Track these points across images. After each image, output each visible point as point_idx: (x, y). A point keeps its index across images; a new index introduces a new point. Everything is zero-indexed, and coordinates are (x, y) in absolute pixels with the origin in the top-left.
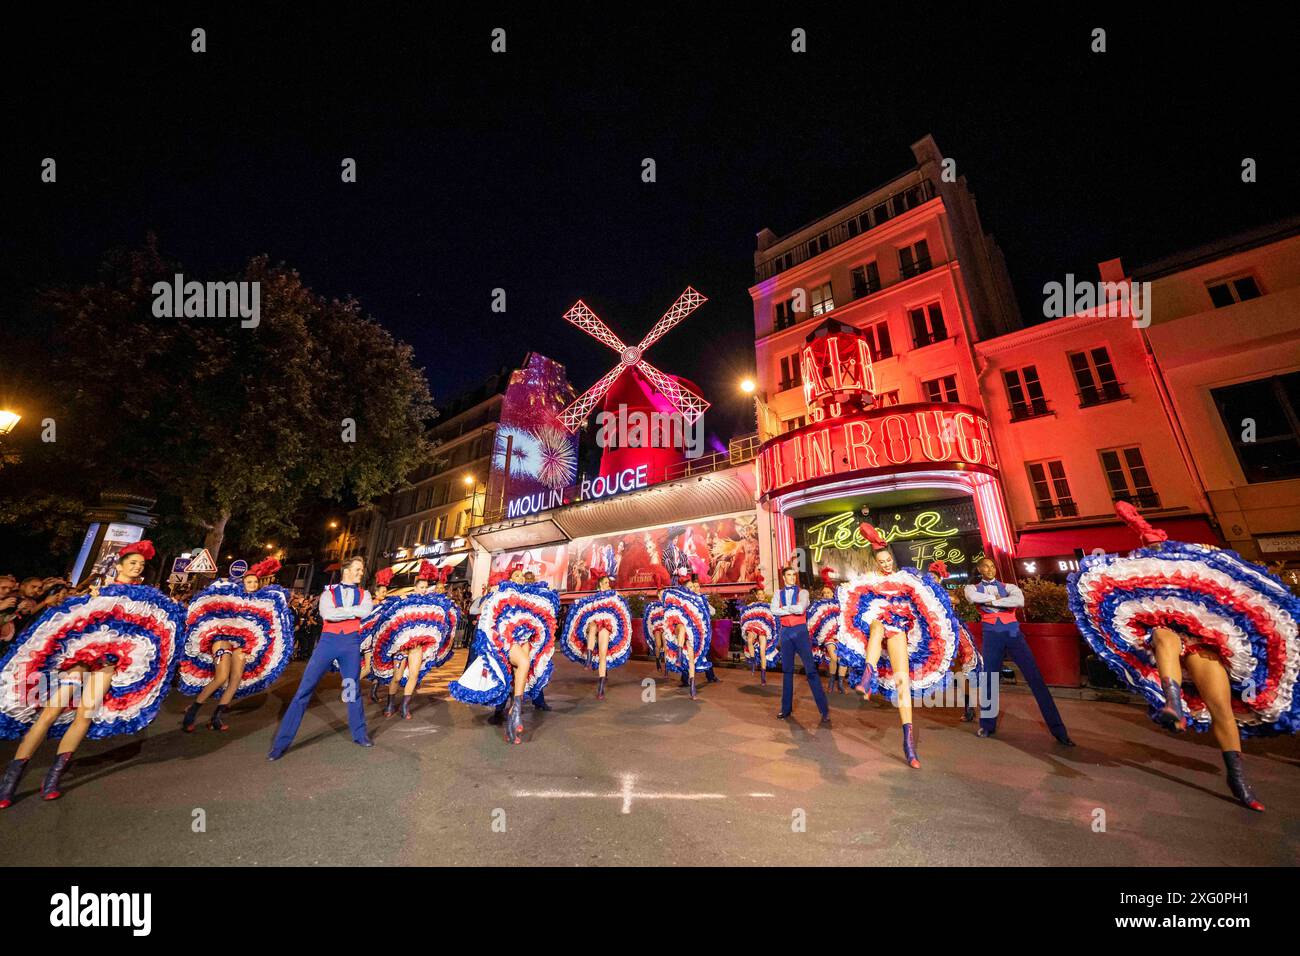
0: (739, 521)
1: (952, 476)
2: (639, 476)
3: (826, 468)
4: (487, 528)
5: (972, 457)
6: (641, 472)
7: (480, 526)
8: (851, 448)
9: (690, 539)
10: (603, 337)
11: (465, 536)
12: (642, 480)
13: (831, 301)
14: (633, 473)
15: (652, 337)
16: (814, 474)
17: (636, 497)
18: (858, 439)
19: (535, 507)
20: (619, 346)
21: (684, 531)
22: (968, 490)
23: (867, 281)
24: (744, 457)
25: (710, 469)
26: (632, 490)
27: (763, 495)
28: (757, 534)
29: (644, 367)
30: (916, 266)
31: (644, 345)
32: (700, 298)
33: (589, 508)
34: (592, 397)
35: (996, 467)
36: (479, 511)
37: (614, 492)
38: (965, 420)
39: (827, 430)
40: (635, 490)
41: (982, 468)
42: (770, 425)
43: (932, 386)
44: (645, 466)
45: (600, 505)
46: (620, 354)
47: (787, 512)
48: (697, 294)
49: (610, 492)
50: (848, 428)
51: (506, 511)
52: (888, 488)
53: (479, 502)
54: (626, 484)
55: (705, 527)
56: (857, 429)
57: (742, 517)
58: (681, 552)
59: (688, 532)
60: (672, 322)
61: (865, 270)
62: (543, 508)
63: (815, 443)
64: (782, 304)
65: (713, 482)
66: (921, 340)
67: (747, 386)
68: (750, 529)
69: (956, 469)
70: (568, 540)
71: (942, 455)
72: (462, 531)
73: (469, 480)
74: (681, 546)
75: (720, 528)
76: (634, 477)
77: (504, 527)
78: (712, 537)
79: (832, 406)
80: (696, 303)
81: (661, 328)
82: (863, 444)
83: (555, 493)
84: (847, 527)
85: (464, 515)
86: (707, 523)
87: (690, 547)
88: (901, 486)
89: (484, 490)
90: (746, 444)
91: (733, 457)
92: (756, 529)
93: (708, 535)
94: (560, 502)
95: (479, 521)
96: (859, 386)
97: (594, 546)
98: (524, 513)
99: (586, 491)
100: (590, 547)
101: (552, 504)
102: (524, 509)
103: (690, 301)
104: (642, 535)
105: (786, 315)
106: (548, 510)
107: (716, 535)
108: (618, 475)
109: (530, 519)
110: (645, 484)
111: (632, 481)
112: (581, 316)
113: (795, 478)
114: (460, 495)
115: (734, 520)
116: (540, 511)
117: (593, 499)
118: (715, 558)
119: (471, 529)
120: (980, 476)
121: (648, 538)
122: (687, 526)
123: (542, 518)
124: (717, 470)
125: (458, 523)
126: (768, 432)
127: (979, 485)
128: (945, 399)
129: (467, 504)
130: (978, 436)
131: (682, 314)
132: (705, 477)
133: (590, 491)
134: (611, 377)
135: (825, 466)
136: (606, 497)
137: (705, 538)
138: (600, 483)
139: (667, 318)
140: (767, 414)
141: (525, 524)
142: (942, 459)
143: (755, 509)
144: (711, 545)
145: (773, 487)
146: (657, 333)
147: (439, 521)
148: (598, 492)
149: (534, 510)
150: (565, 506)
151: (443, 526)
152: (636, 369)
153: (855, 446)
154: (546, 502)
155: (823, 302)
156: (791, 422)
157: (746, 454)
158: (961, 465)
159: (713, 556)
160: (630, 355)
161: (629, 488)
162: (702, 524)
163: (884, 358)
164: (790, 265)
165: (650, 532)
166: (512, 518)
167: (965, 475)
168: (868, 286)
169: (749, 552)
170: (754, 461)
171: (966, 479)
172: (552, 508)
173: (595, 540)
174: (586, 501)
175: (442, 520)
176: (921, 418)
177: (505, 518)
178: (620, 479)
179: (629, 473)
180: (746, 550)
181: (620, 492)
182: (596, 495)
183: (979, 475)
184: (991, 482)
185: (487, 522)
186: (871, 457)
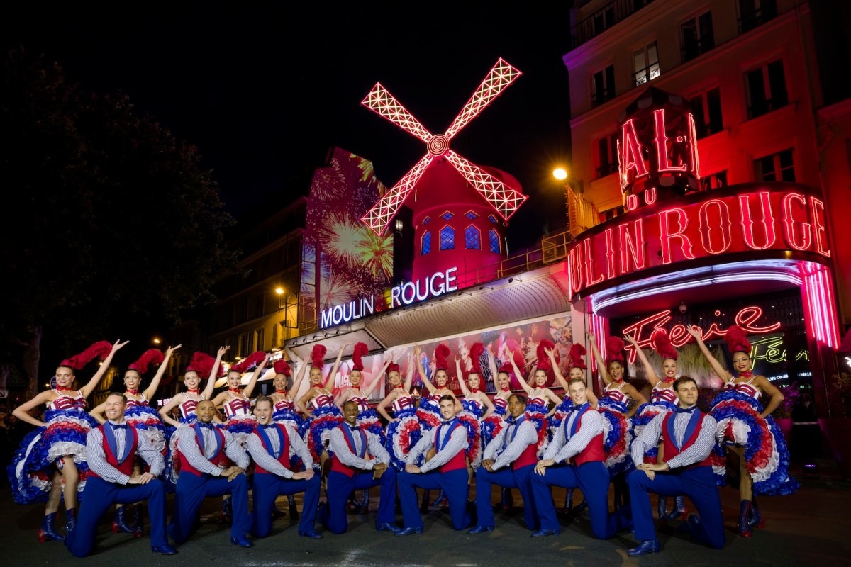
0: (553, 323)
1: (775, 266)
2: (449, 279)
3: (639, 262)
4: (302, 340)
5: (800, 244)
6: (451, 275)
7: (296, 338)
8: (665, 238)
9: (505, 345)
10: (406, 125)
11: (282, 348)
12: (451, 284)
13: (657, 66)
14: (442, 276)
15: (460, 122)
16: (625, 269)
17: (448, 302)
18: (674, 228)
19: (347, 316)
20: (425, 136)
21: (498, 336)
22: (796, 281)
23: (699, 37)
24: (558, 255)
25: (523, 270)
26: (442, 294)
27: (575, 294)
28: (571, 337)
29: (452, 157)
30: (758, 14)
31: (452, 132)
32: (513, 71)
33: (400, 315)
34: (398, 194)
35: (828, 254)
36: (293, 323)
37: (424, 297)
38: (795, 201)
39: (641, 220)
40: (445, 295)
41: (811, 255)
42: (585, 218)
43: (767, 163)
44: (455, 269)
45: (411, 311)
46: (425, 144)
47: (601, 312)
48: (510, 67)
49: (420, 298)
50: (663, 215)
51: (319, 321)
52: (705, 282)
53: (292, 313)
54: (437, 289)
55: (519, 332)
56: (673, 217)
57: (557, 320)
58: (496, 357)
59: (502, 338)
60: (482, 103)
61: (697, 24)
62: (355, 317)
63: (627, 235)
64: (601, 72)
65: (525, 283)
66: (757, 108)
67: (560, 174)
68: (565, 331)
69: (782, 257)
70: (382, 350)
71: (763, 243)
72: (279, 343)
73: (280, 291)
74: (495, 350)
75: (534, 331)
76: (444, 280)
77: (319, 338)
78: (527, 341)
79: (646, 192)
80: (508, 78)
81: (471, 110)
82: (680, 234)
83: (366, 301)
84: (662, 327)
85: (280, 328)
86: (522, 327)
87: (504, 352)
88: (719, 280)
89: (295, 302)
90: (560, 240)
91: (547, 255)
92: (571, 331)
93: (523, 339)
94: (371, 310)
95: (294, 333)
96: (684, 168)
97: (409, 354)
98: (337, 322)
99: (396, 297)
100: (405, 355)
101: (363, 313)
102: (337, 319)
103: (502, 76)
104: (456, 342)
105: (605, 87)
106: (360, 318)
107: (530, 339)
108: (427, 279)
109: (343, 329)
110: (456, 288)
111: (442, 285)
112: (380, 101)
113: (606, 275)
114: (273, 306)
115: (549, 322)
116: (352, 320)
117: (404, 306)
118: (530, 363)
119: (286, 341)
120: (809, 265)
121: (462, 344)
122: (501, 331)
123: (354, 327)
124: (531, 270)
125: (275, 335)
126: (583, 225)
127: (808, 275)
128: (779, 177)
129: (280, 316)
130: (810, 220)
131: (493, 92)
132: (516, 278)
133: (400, 298)
134: (417, 172)
135: (636, 261)
136: (417, 303)
137: (520, 343)
138: (409, 289)
139: (476, 98)
140: (581, 205)
141: (338, 334)
142: (764, 248)
143: (570, 310)
144: (526, 350)
145: (584, 285)
146: (465, 117)
147: (256, 335)
148: (408, 297)
149: (347, 320)
150: (376, 314)
151: (261, 339)
152: (445, 160)
153: (670, 236)
154: (357, 312)
155: (647, 69)
156: (609, 213)
157: (560, 250)
158: (788, 253)
159: (527, 361)
160: (436, 144)
161: (439, 293)
162: (516, 328)
163: (713, 132)
164: (611, 23)
165: (464, 338)
166: (325, 328)
167: (792, 264)
168: (700, 45)
169: (564, 356)
170: (566, 258)
171: (794, 268)
172: (363, 317)
173: (410, 348)
174: (396, 308)
175: (259, 333)
176: (744, 200)
177: (319, 329)
178: (429, 283)
179: (439, 277)
180: (561, 353)
181: (431, 298)
182: (407, 302)
183: (809, 263)
184: (822, 271)
185: (303, 333)
186: (687, 247)
